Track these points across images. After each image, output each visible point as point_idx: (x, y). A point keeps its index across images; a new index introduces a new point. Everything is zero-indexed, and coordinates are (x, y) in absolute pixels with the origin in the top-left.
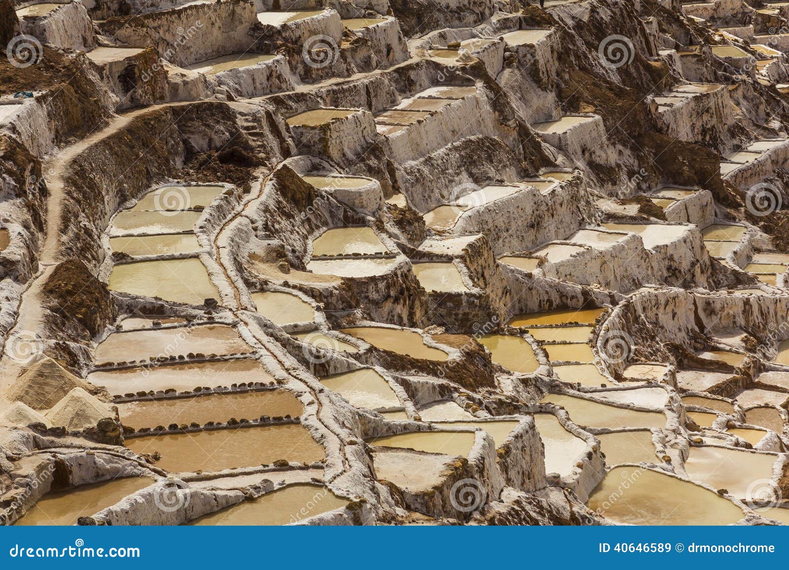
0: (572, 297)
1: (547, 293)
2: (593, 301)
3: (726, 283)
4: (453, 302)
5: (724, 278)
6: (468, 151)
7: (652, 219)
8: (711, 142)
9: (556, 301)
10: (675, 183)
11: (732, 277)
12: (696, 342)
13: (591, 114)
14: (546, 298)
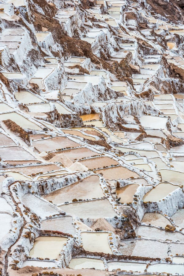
0: (88, 110)
1: (79, 109)
2: (94, 111)
3: (114, 96)
4: (68, 117)
5: (113, 95)
6: (31, 56)
7: (85, 74)
8: (77, 36)
9: (82, 112)
10: (76, 55)
11: (115, 94)
12: (119, 121)
13: (47, 32)
14: (79, 111)
